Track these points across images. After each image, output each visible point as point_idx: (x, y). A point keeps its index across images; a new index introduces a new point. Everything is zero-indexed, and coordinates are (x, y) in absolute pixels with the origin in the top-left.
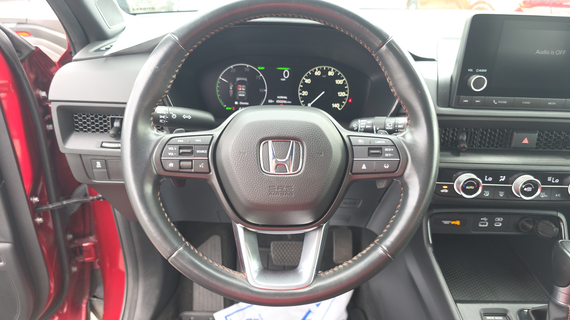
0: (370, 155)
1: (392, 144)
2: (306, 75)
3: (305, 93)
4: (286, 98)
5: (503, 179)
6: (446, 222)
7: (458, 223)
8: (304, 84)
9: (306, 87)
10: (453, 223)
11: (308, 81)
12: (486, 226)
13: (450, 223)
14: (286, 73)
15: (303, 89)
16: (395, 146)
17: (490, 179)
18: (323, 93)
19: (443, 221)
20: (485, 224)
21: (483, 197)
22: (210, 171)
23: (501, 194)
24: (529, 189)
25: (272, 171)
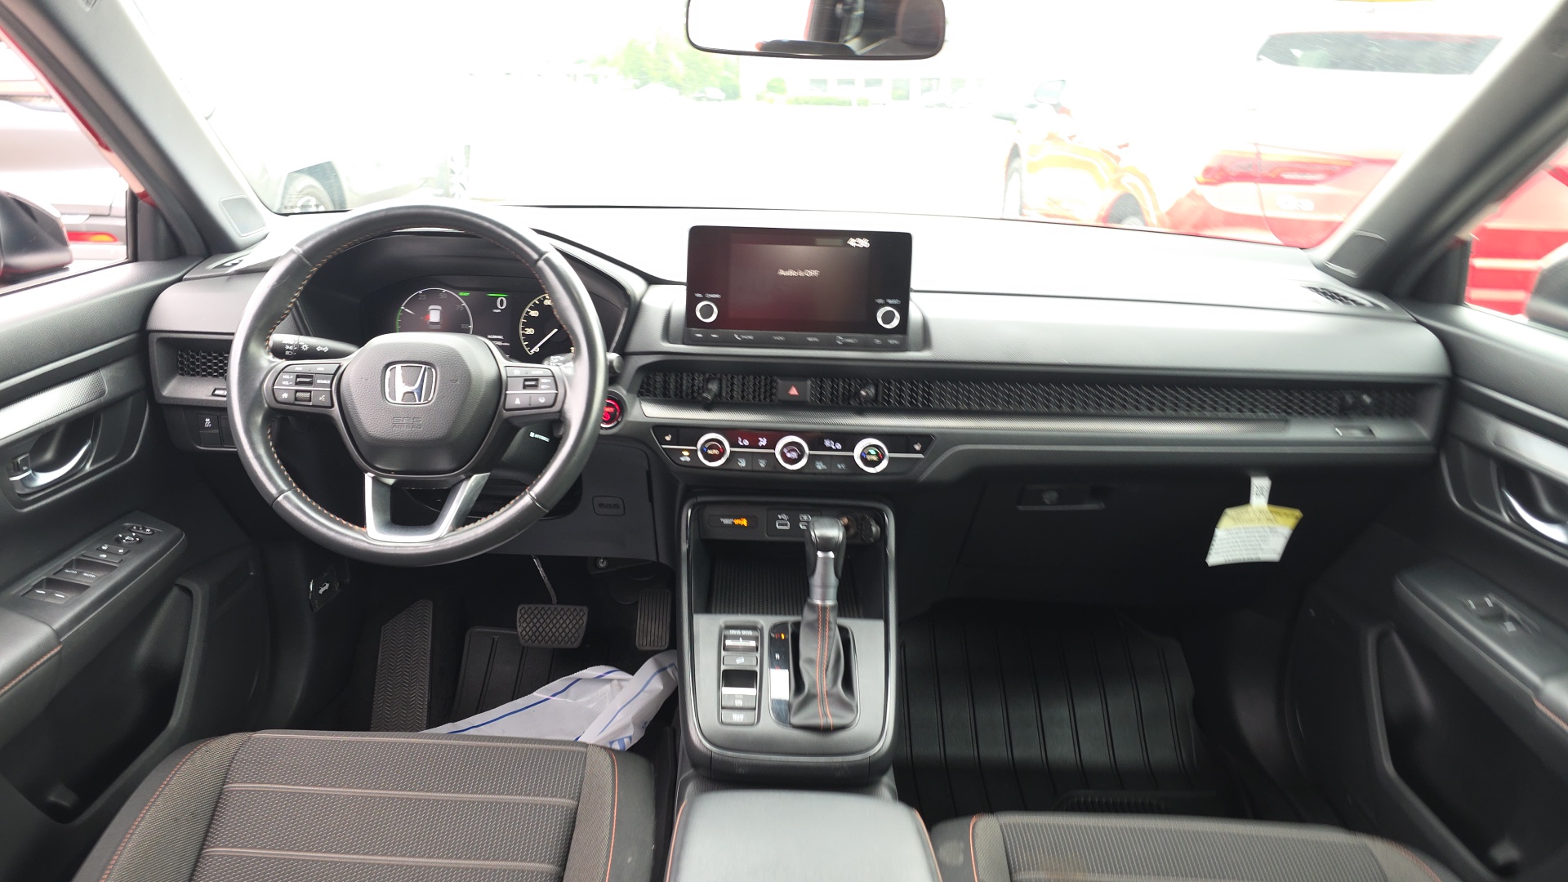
0: (525, 387)
1: (551, 374)
2: (531, 304)
3: (530, 331)
4: (500, 337)
5: (763, 442)
6: (727, 521)
7: (744, 522)
8: (528, 317)
9: (531, 322)
10: (737, 522)
11: (534, 313)
12: (787, 528)
13: (733, 523)
14: (502, 301)
15: (526, 325)
16: (554, 376)
17: (746, 442)
18: (556, 330)
19: (722, 520)
20: (786, 525)
21: (737, 468)
22: (332, 406)
23: (762, 464)
24: (793, 455)
25: (399, 400)
